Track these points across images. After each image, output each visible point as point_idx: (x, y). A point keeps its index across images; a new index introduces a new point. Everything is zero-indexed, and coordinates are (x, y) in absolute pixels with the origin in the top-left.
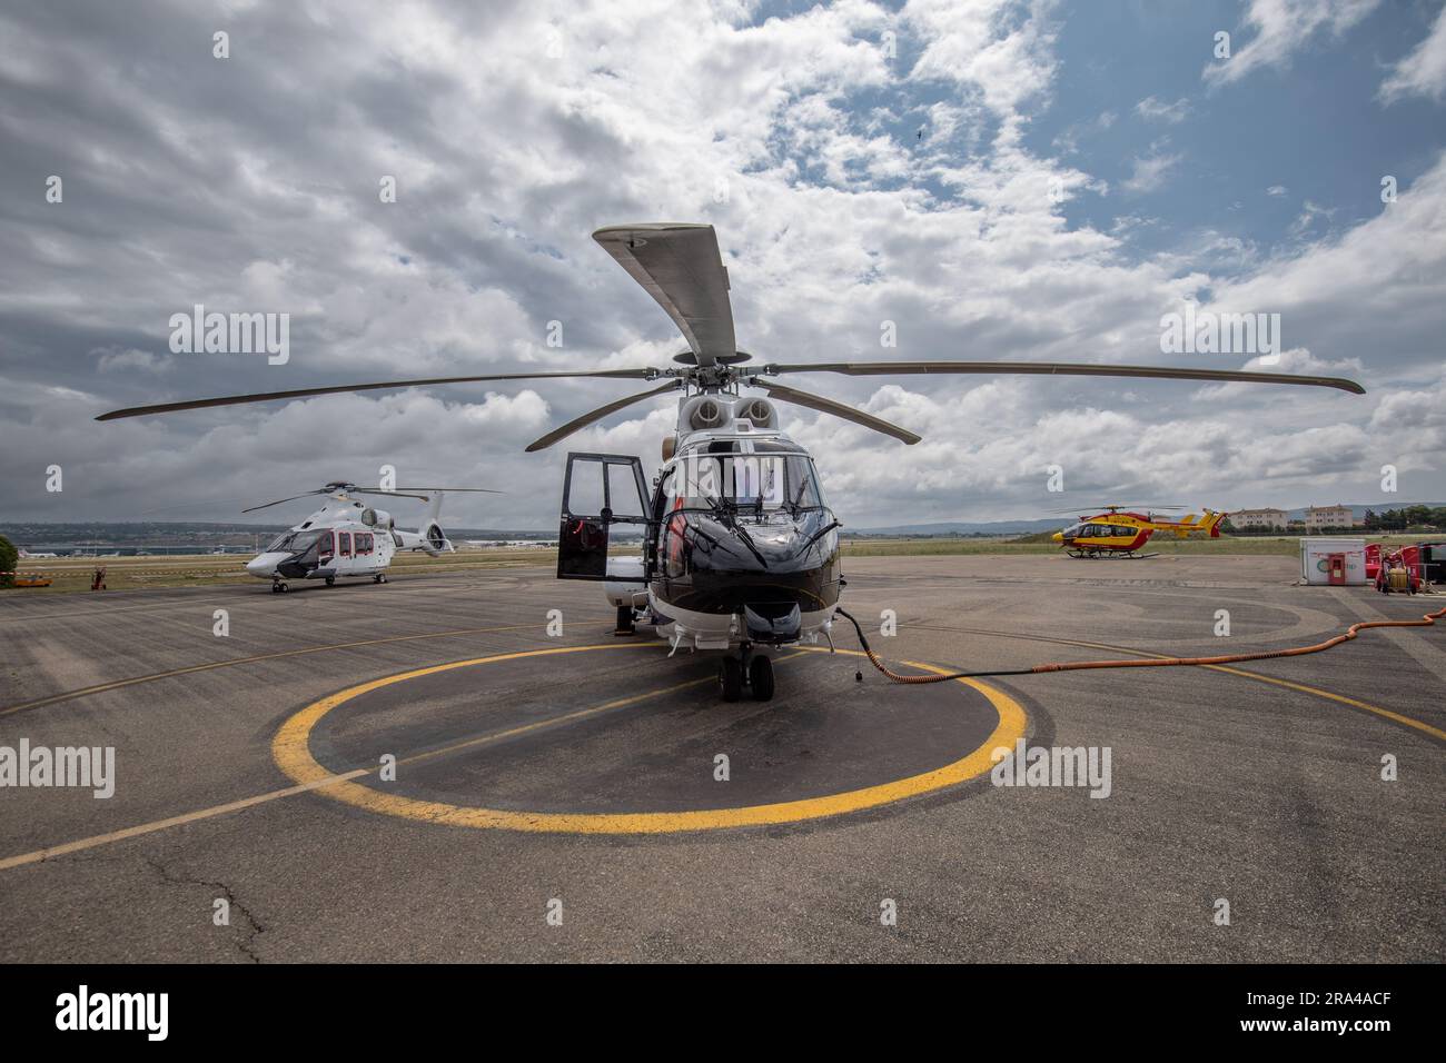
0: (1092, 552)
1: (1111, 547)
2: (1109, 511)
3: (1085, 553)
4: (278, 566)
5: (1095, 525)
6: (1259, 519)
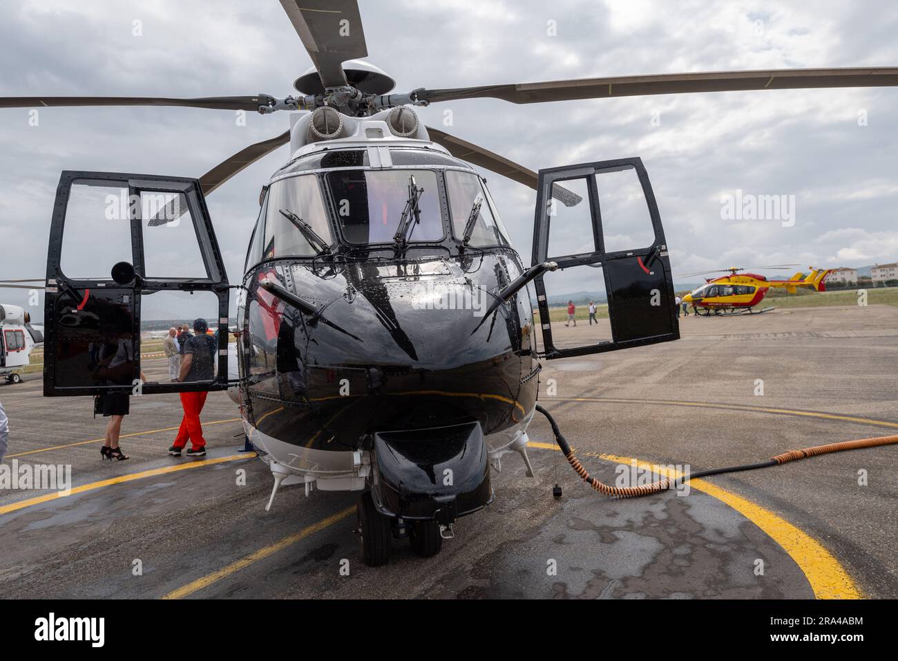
1: (733, 304)
5: (719, 286)
6: (834, 277)
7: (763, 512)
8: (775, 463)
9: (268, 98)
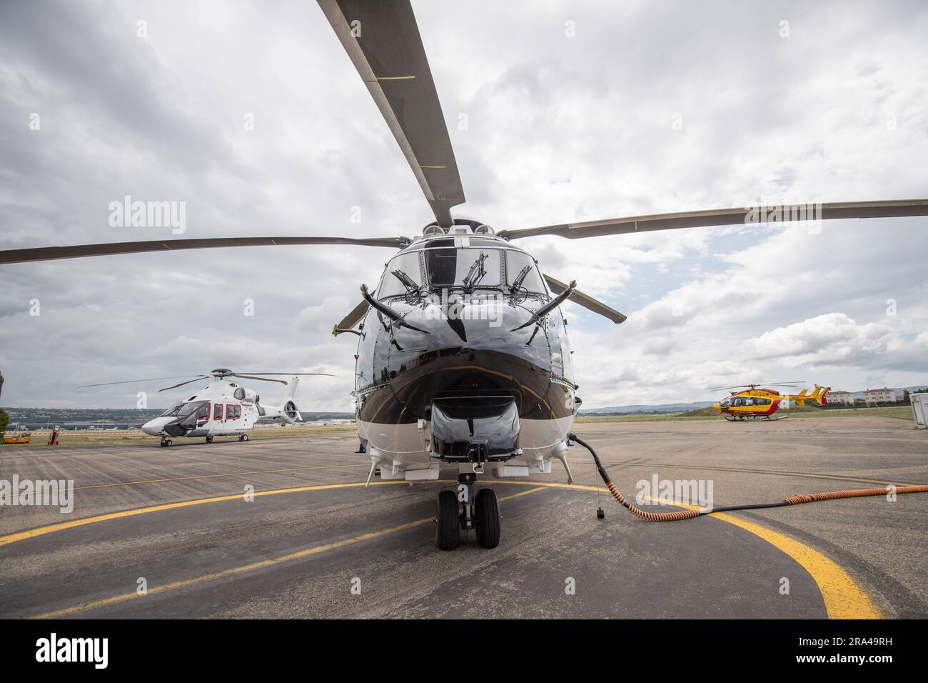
0: (743, 416)
1: (755, 413)
2: (750, 388)
3: (737, 418)
4: (164, 427)
5: (741, 398)
6: (835, 398)
7: (775, 534)
8: (786, 504)
9: (406, 239)
